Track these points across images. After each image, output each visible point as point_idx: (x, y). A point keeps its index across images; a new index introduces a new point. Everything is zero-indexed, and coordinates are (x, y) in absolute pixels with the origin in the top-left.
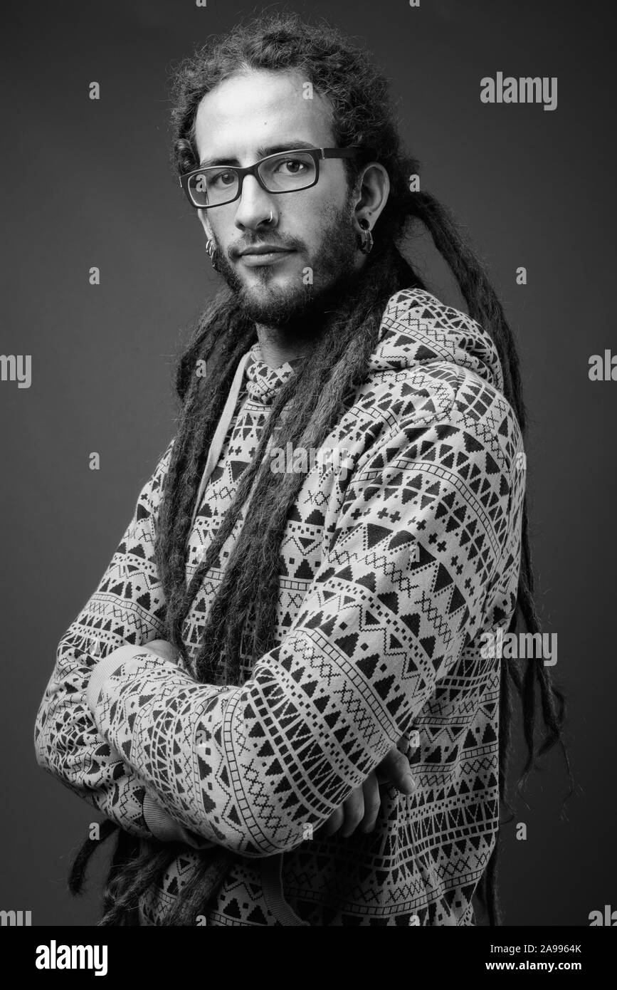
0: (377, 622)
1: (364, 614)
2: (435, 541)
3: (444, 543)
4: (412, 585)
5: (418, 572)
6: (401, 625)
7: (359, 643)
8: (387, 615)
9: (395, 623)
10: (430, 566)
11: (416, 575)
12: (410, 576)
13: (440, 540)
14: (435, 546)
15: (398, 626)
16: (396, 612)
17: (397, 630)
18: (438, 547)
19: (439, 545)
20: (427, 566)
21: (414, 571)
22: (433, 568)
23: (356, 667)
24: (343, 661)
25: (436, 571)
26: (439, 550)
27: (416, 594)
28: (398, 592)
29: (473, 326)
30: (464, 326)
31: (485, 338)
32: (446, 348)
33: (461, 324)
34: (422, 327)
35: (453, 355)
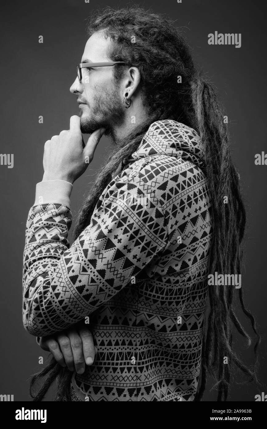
0: (87, 271)
1: (82, 267)
2: (117, 238)
3: (121, 239)
4: (104, 257)
5: (107, 251)
6: (96, 273)
7: (78, 279)
8: (91, 269)
9: (94, 273)
10: (113, 249)
11: (106, 252)
12: (104, 253)
13: (119, 238)
14: (116, 240)
15: (95, 274)
16: (95, 268)
17: (94, 275)
18: (118, 241)
19: (118, 240)
20: (111, 249)
21: (106, 251)
22: (114, 250)
23: (76, 289)
24: (71, 286)
25: (115, 252)
26: (118, 242)
27: (105, 261)
28: (97, 259)
29: (186, 136)
30: (181, 137)
31: (192, 142)
32: (162, 149)
33: (179, 136)
34: (157, 139)
35: (165, 152)
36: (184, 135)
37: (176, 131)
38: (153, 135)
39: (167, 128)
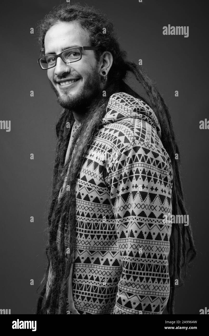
29: (141, 103)
30: (137, 104)
31: (146, 107)
32: (128, 113)
33: (136, 103)
34: (120, 106)
35: (131, 115)
36: (139, 102)
37: (133, 100)
38: (116, 104)
39: (125, 98)
